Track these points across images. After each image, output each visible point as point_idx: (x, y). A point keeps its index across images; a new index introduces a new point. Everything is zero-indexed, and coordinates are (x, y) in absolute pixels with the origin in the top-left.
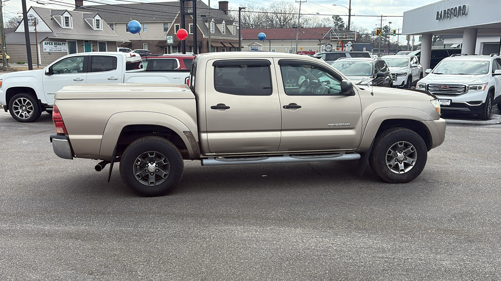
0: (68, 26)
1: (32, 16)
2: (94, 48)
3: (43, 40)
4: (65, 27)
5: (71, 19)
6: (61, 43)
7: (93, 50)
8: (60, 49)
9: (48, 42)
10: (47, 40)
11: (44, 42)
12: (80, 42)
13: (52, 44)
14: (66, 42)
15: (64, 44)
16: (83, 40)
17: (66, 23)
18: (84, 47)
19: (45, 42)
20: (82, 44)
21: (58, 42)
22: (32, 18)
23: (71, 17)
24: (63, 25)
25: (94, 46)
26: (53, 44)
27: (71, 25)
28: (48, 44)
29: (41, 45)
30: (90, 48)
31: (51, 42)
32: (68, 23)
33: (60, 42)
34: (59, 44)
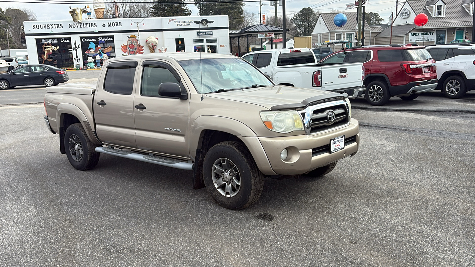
0: (440, 15)
1: (406, 9)
2: (466, 35)
3: (410, 32)
4: (436, 16)
5: (444, 7)
6: (429, 32)
7: (466, 37)
8: (426, 39)
9: (415, 33)
10: (415, 31)
11: (410, 34)
12: (451, 30)
13: (418, 35)
14: (434, 31)
15: (431, 34)
16: (454, 28)
17: (438, 12)
18: (455, 35)
19: (412, 34)
20: (453, 32)
21: (425, 32)
22: (406, 11)
23: (444, 5)
24: (434, 15)
25: (467, 33)
26: (420, 34)
27: (444, 13)
28: (415, 35)
29: (407, 36)
30: (463, 35)
31: (417, 33)
32: (440, 11)
33: (427, 32)
34: (426, 34)
